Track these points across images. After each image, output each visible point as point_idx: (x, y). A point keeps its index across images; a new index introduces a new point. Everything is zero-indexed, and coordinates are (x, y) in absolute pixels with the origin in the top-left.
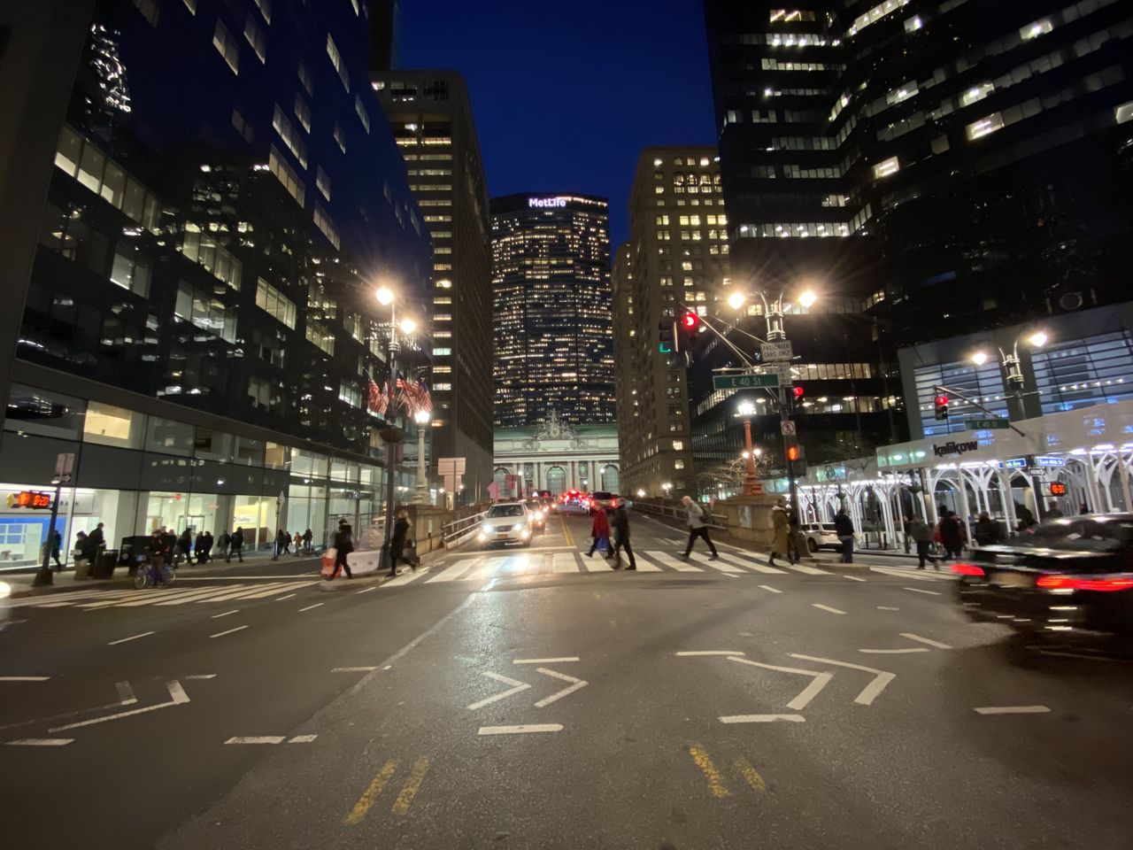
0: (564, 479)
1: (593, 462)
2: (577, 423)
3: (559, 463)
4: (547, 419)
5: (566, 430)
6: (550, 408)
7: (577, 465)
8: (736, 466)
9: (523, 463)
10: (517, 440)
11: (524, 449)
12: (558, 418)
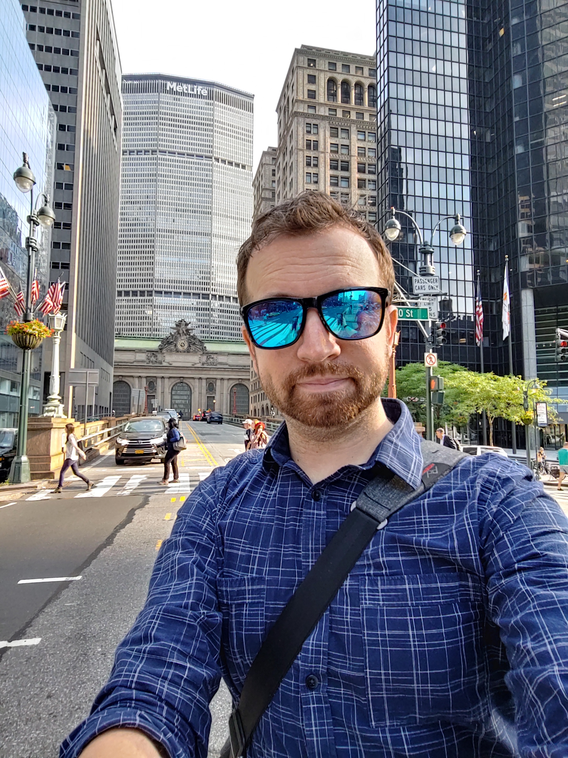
1: (222, 380)
3: (185, 378)
7: (204, 382)
9: (147, 377)
10: (141, 351)
11: (148, 361)
12: (187, 330)
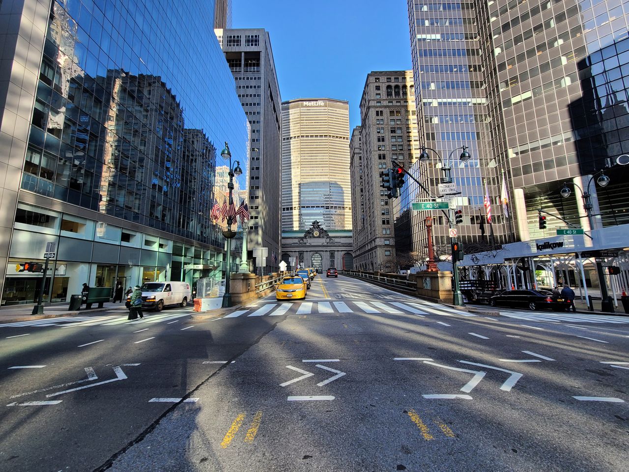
0: (321, 260)
1: (338, 251)
3: (318, 251)
5: (322, 233)
7: (328, 253)
9: (298, 251)
10: (295, 238)
11: (299, 243)
12: (319, 226)
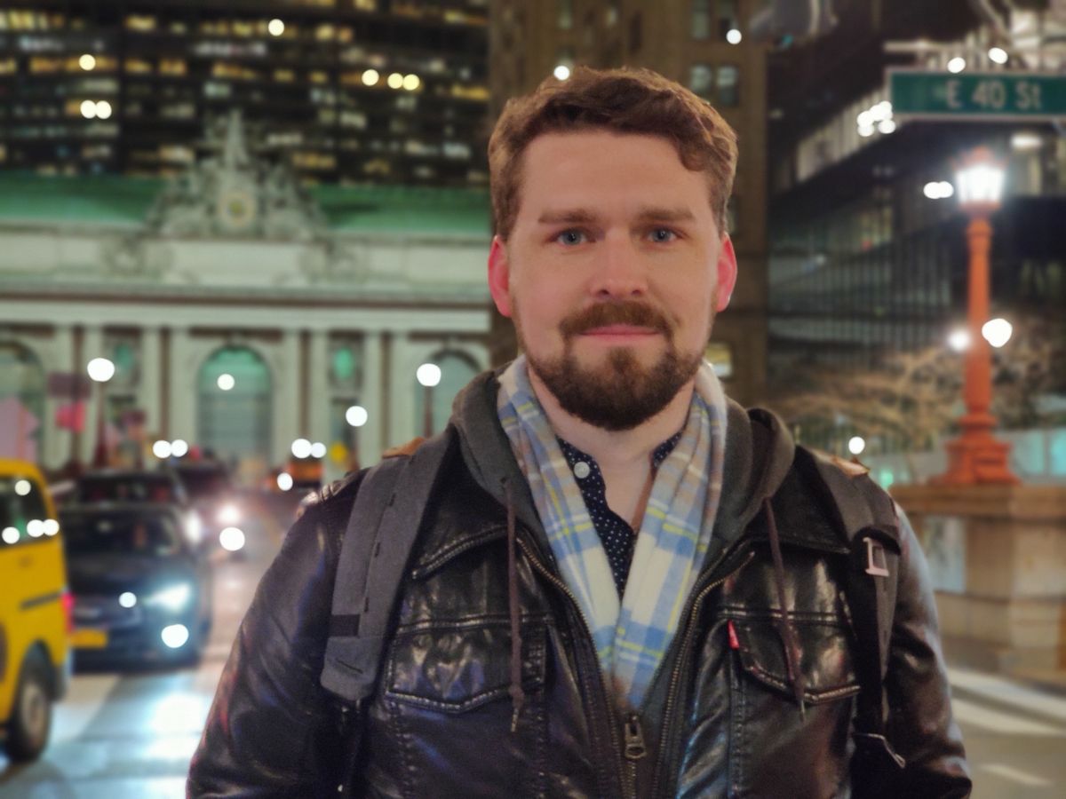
0: (265, 399)
1: (387, 338)
2: (327, 177)
3: (248, 333)
4: (202, 154)
5: (281, 204)
6: (220, 107)
7: (319, 347)
8: (917, 378)
9: (101, 328)
